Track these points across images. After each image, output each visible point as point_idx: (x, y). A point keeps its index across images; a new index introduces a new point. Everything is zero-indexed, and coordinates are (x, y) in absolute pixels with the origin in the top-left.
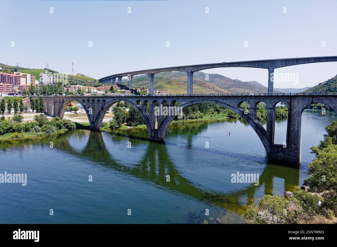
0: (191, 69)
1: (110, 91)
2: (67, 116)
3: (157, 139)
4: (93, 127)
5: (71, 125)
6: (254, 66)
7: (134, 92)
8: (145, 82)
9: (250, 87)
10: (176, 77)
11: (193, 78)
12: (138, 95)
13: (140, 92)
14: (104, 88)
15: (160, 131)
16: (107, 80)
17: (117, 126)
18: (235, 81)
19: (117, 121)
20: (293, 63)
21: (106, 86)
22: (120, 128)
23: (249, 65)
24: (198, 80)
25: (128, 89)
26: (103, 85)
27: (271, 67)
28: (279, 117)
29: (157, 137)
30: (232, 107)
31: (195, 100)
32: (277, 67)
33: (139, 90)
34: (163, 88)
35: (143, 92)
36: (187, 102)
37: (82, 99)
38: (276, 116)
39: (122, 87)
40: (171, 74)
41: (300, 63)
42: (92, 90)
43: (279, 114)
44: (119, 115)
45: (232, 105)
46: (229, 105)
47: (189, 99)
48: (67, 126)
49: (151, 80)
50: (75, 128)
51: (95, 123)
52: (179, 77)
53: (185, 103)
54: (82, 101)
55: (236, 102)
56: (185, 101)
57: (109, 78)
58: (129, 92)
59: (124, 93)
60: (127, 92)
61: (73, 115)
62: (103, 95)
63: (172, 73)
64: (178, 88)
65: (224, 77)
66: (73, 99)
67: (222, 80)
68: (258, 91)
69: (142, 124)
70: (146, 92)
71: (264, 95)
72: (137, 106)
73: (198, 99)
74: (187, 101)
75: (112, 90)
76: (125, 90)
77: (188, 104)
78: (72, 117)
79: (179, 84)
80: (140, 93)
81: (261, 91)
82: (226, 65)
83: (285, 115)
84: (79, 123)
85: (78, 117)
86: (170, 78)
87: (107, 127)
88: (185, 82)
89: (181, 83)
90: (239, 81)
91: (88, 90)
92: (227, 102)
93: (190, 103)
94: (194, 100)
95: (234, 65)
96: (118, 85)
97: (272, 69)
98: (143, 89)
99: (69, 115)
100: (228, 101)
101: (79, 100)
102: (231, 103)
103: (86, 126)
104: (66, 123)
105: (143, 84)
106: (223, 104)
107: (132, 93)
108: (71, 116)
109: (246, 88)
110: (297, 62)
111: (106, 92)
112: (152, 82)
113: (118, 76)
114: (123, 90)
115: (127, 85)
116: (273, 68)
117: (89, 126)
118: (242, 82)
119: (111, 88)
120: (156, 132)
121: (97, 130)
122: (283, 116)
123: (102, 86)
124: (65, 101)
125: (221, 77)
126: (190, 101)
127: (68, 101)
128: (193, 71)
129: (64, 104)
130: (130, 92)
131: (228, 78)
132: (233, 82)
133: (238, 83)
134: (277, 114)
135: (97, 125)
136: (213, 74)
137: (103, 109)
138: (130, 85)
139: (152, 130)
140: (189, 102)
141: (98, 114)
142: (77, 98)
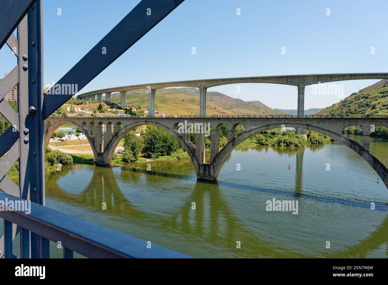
0: (204, 85)
1: (98, 110)
2: (53, 144)
3: (208, 179)
4: (101, 161)
5: (67, 159)
6: (282, 83)
7: (129, 111)
8: (133, 100)
9: (254, 108)
10: (170, 95)
11: (207, 96)
12: (134, 117)
13: (135, 112)
14: (88, 106)
15: (214, 166)
16: (89, 96)
17: (133, 159)
18: (237, 100)
19: (133, 152)
20: (326, 80)
21: (91, 104)
22: (136, 162)
23: (275, 81)
24: (197, 99)
25: (120, 108)
26: (87, 103)
27: (302, 84)
28: (314, 143)
29: (209, 175)
30: (334, 133)
31: (272, 123)
32: (309, 84)
33: (134, 110)
34: (157, 107)
35: (140, 113)
36: (259, 127)
37: (82, 121)
38: (311, 143)
39: (112, 106)
40: (163, 91)
41: (334, 80)
42: (76, 109)
43: (314, 139)
44: (135, 143)
45: (333, 131)
46: (329, 131)
47: (263, 122)
48: (60, 160)
49: (152, 97)
50: (72, 162)
51: (103, 156)
52: (174, 94)
53: (255, 127)
54: (81, 124)
55: (340, 127)
56: (255, 125)
57: (93, 94)
58: (122, 112)
59: (116, 113)
60: (120, 112)
61: (60, 143)
62: (92, 115)
63: (165, 90)
64: (175, 107)
65: (224, 95)
66: (66, 121)
67: (222, 99)
68: (263, 113)
69: (164, 155)
70: (144, 112)
71: (271, 117)
72: (174, 132)
73: (277, 123)
74: (260, 125)
75: (100, 109)
76: (118, 110)
77: (260, 129)
78: (58, 147)
79: (176, 103)
80: (137, 113)
81: (266, 113)
82: (248, 81)
83: (321, 141)
84: (76, 155)
85: (67, 146)
86: (163, 96)
87: (118, 160)
88: (183, 100)
89: (178, 101)
90: (242, 101)
91: (71, 109)
92: (325, 127)
93: (264, 127)
94: (270, 123)
95: (257, 81)
96: (108, 103)
97: (302, 87)
98: (139, 109)
99: (53, 143)
100: (327, 126)
101: (77, 123)
102: (332, 128)
103: (86, 160)
104: (60, 156)
105: (131, 103)
106: (318, 129)
107: (126, 113)
108: (57, 144)
109: (250, 109)
110: (330, 79)
111: (95, 112)
112: (153, 100)
113: (104, 91)
114: (114, 110)
115: (118, 103)
116: (303, 85)
117: (91, 160)
118: (244, 102)
119: (99, 106)
120: (207, 168)
121: (106, 165)
122: (319, 143)
123: (85, 104)
124: (52, 124)
125: (222, 96)
126: (264, 125)
127: (57, 123)
128: (207, 86)
129: (51, 127)
130: (124, 112)
131: (229, 97)
132: (235, 102)
133: (239, 103)
134: (313, 140)
135: (107, 158)
136: (212, 92)
137: (118, 136)
138: (122, 103)
139: (200, 165)
140: (262, 127)
141: (109, 143)
142: (72, 120)
